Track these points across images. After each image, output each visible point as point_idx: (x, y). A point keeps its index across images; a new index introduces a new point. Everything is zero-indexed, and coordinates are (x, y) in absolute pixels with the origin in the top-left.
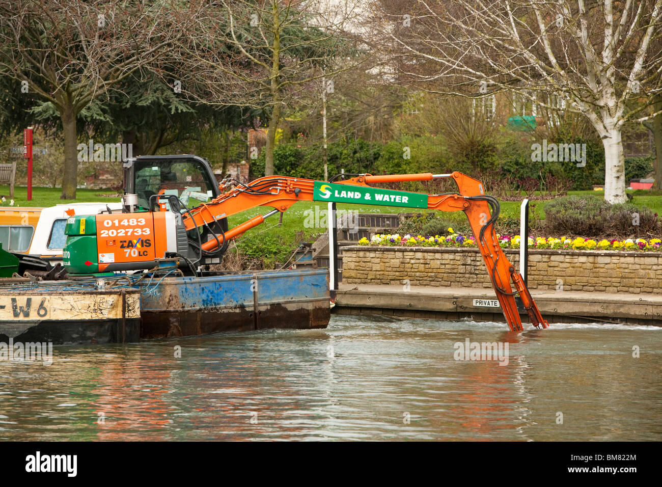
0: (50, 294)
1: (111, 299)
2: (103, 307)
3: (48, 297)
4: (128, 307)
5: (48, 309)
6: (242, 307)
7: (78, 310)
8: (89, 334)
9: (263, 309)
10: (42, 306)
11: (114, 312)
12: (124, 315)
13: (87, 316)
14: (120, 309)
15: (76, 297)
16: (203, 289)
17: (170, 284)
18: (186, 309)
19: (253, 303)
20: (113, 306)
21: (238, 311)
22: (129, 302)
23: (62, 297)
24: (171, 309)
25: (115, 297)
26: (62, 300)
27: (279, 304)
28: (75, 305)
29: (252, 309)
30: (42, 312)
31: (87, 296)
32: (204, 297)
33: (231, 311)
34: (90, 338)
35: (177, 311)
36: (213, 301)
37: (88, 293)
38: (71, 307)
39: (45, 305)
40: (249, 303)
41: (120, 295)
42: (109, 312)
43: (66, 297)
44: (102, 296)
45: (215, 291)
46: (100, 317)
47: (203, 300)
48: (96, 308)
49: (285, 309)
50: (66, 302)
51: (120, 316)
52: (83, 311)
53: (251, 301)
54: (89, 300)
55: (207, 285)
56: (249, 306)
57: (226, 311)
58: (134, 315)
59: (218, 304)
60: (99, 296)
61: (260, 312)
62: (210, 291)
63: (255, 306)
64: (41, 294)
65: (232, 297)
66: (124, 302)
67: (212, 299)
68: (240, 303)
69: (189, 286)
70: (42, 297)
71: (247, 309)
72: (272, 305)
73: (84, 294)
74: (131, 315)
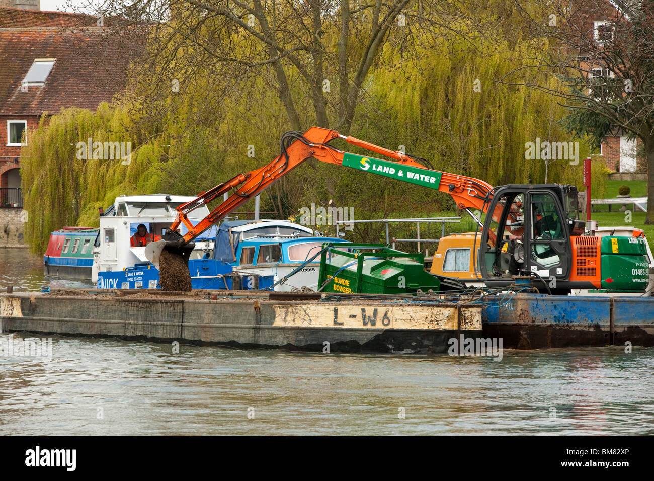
0: (392, 306)
1: (447, 312)
2: (439, 318)
3: (391, 308)
4: (465, 320)
5: (391, 319)
6: (597, 326)
7: (416, 321)
8: (426, 342)
9: (620, 330)
10: (386, 316)
11: (450, 324)
12: (459, 326)
13: (424, 327)
14: (456, 321)
15: (414, 309)
16: (555, 307)
17: (521, 300)
18: (536, 323)
19: (609, 324)
20: (449, 318)
21: (592, 329)
22: (466, 316)
23: (402, 308)
24: (522, 322)
25: (451, 310)
26: (403, 311)
27: (637, 327)
28: (414, 316)
29: (608, 329)
30: (386, 322)
31: (425, 308)
32: (556, 313)
33: (584, 329)
34: (427, 346)
35: (527, 325)
36: (565, 318)
37: (425, 306)
38: (410, 318)
39: (389, 315)
40: (605, 324)
41: (456, 308)
42: (446, 324)
43: (407, 309)
44: (439, 309)
45: (569, 309)
46: (437, 327)
47: (555, 317)
48: (433, 319)
49: (644, 332)
50: (406, 313)
51: (455, 328)
52: (420, 321)
53: (607, 322)
54: (426, 312)
55: (560, 303)
56: (604, 326)
57: (579, 329)
58: (472, 327)
59: (571, 322)
60: (435, 309)
61: (617, 333)
62: (562, 309)
63: (611, 326)
64: (385, 306)
65: (586, 316)
66: (460, 314)
67: (564, 316)
68: (595, 322)
69: (540, 303)
70: (386, 308)
71: (603, 329)
72: (630, 327)
73: (422, 306)
74: (468, 327)
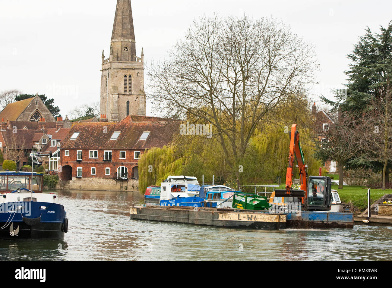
0: (257, 214)
1: (275, 216)
2: (272, 218)
4: (281, 219)
6: (323, 222)
7: (265, 219)
8: (268, 226)
9: (330, 223)
10: (255, 217)
11: (276, 220)
12: (279, 221)
13: (268, 221)
14: (278, 219)
15: (265, 215)
16: (310, 215)
18: (303, 220)
19: (326, 221)
20: (276, 218)
21: (321, 223)
23: (260, 215)
25: (277, 216)
27: (335, 222)
29: (326, 222)
30: (255, 219)
33: (319, 222)
34: (268, 227)
35: (300, 221)
36: (313, 219)
38: (263, 218)
39: (256, 217)
40: (325, 221)
42: (275, 220)
43: (262, 215)
44: (273, 215)
45: (314, 216)
46: (272, 221)
47: (309, 218)
48: (270, 219)
49: (338, 224)
51: (278, 222)
52: (267, 219)
54: (268, 216)
55: (311, 214)
56: (325, 222)
57: (317, 222)
58: (283, 221)
59: (315, 220)
60: (271, 215)
61: (329, 224)
62: (312, 216)
64: (255, 214)
65: (319, 218)
66: (279, 217)
68: (322, 220)
69: (305, 214)
71: (324, 222)
72: (333, 222)
73: (267, 214)
